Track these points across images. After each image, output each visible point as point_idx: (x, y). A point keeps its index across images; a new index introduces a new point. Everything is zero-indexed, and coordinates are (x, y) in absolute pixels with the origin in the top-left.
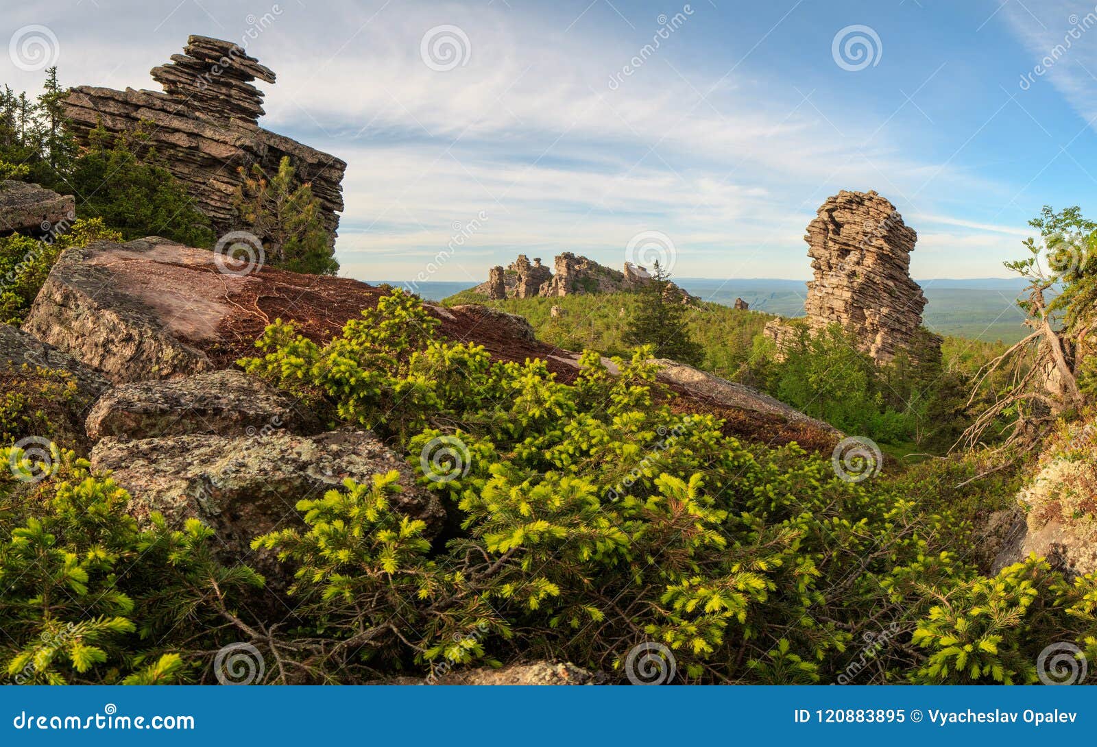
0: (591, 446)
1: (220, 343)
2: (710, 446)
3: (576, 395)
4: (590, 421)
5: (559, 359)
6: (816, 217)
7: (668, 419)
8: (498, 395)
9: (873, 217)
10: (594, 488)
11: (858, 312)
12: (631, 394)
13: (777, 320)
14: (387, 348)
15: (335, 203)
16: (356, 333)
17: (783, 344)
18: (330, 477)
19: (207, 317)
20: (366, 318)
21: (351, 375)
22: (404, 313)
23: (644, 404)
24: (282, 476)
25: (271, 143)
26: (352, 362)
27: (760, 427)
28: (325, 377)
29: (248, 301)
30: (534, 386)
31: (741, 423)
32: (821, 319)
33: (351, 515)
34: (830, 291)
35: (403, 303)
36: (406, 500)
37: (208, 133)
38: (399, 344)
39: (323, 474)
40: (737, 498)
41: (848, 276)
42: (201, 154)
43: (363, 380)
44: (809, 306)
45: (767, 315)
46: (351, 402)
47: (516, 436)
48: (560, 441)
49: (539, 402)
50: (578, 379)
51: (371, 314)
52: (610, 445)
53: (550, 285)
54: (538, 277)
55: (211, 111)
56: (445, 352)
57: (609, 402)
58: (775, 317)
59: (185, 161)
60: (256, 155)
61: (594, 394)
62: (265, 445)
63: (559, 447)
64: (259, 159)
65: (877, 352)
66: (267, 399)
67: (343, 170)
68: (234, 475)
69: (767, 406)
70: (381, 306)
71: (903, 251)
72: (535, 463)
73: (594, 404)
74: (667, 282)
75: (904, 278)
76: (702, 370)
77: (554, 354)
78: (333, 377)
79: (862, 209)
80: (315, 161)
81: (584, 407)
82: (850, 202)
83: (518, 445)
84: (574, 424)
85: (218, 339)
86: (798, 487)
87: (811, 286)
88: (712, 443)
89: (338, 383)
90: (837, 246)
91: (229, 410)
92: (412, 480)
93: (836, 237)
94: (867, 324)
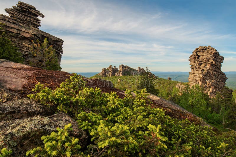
0: (128, 116)
1: (23, 91)
2: (162, 118)
3: (124, 102)
4: (128, 109)
5: (120, 92)
6: (192, 54)
7: (150, 109)
8: (103, 102)
9: (210, 53)
10: (129, 128)
11: (205, 81)
12: (140, 102)
13: (180, 83)
14: (72, 90)
15: (60, 51)
16: (64, 86)
17: (181, 90)
18: (53, 128)
19: (19, 83)
20: (67, 82)
21: (61, 97)
22: (77, 80)
23: (144, 105)
24: (37, 129)
25: (43, 34)
26: (62, 94)
27: (175, 114)
28: (54, 98)
29: (33, 78)
30: (113, 99)
31: (170, 112)
32: (193, 83)
33: (58, 139)
34: (196, 75)
35: (77, 77)
36: (76, 133)
37: (23, 30)
38: (76, 89)
39: (51, 128)
40: (169, 135)
41: (202, 71)
42: (21, 36)
43: (64, 99)
44: (189, 79)
45: (177, 81)
46: (61, 105)
47: (108, 113)
48: (120, 115)
49: (114, 103)
50: (125, 97)
51: (68, 80)
52: (133, 116)
53: (118, 73)
54: (115, 71)
55: (25, 24)
56: (88, 90)
57: (133, 104)
58: (179, 82)
59: (16, 37)
60: (38, 37)
61: (129, 102)
62: (33, 120)
63: (119, 116)
64: (39, 38)
65: (210, 94)
66: (36, 106)
67: (63, 42)
68: (21, 131)
69: (177, 108)
70: (71, 78)
71: (219, 63)
72: (113, 121)
73: (129, 105)
74: (149, 72)
75: (220, 71)
76: (159, 97)
77: (119, 91)
78: (56, 98)
79: (206, 51)
80: (55, 40)
81: (126, 105)
82: (203, 49)
83: (108, 116)
84: (123, 109)
85: (23, 90)
86: (188, 133)
87: (190, 73)
88: (162, 117)
89: (58, 100)
90: (198, 62)
91: (23, 111)
92: (78, 127)
93: (198, 59)
94: (207, 85)
